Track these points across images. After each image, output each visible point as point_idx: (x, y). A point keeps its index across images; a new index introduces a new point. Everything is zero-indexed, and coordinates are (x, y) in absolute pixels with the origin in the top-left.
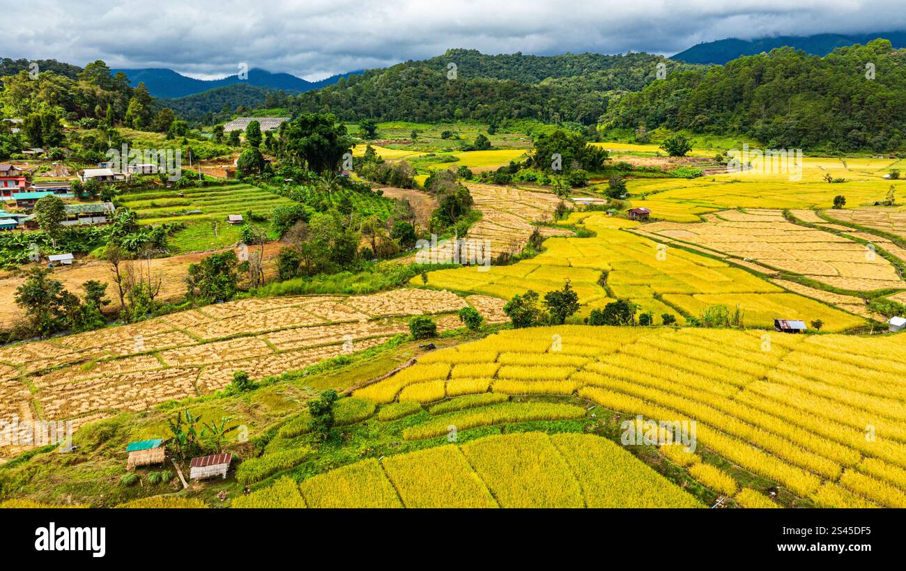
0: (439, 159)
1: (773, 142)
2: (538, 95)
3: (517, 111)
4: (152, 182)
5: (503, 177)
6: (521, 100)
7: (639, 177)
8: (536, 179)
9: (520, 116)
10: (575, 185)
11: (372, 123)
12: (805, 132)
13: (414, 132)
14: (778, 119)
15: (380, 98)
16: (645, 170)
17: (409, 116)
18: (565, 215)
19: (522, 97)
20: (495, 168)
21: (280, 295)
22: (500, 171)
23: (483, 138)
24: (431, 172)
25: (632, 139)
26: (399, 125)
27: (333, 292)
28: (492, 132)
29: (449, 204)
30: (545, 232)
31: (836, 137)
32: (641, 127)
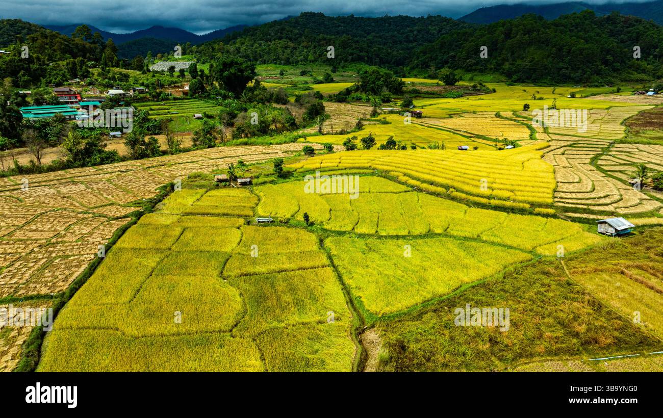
0: (300, 88)
1: (515, 77)
2: (365, 46)
3: (350, 57)
4: (146, 97)
5: (342, 98)
6: (353, 49)
7: (424, 98)
8: (361, 99)
9: (353, 60)
10: (384, 102)
11: (253, 65)
12: (535, 70)
13: (281, 71)
14: (519, 62)
15: (256, 48)
16: (427, 93)
17: (276, 61)
18: (376, 115)
19: (354, 47)
20: (337, 92)
21: (237, 145)
22: (340, 94)
23: (328, 75)
24: (297, 96)
25: (427, 75)
26: (271, 66)
27: (262, 144)
28: (334, 71)
29: (312, 109)
30: (364, 123)
31: (554, 74)
32: (432, 68)
